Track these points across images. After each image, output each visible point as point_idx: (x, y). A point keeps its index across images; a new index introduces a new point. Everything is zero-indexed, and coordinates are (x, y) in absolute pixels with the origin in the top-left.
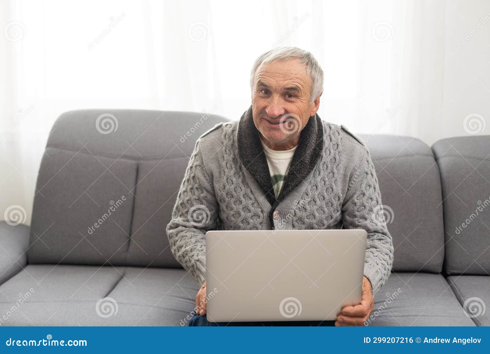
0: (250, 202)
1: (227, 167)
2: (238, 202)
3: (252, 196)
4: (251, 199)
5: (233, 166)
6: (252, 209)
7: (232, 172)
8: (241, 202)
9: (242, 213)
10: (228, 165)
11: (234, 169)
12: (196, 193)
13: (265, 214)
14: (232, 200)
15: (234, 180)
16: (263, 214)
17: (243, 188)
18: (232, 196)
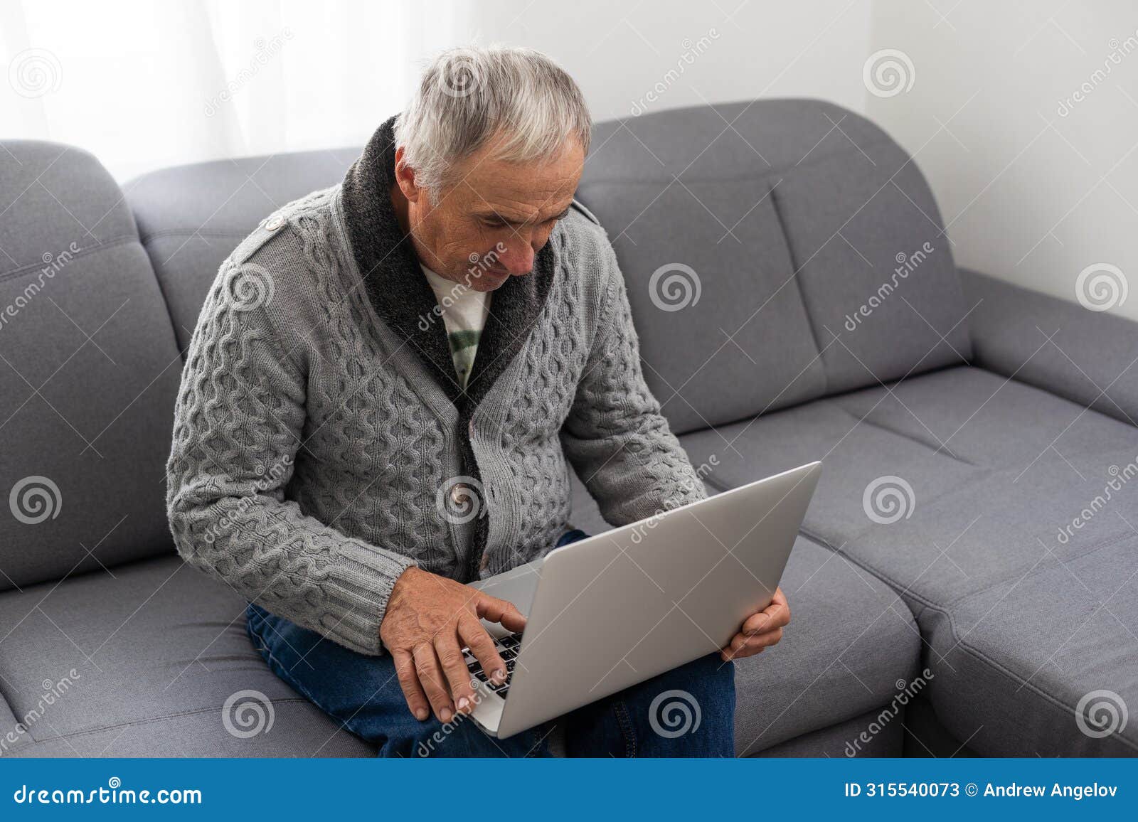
0: (409, 410)
1: (343, 336)
2: (378, 415)
3: (410, 395)
4: (408, 402)
5: (356, 330)
6: (415, 425)
7: (359, 345)
8: (387, 415)
9: (392, 439)
10: (346, 330)
11: (359, 336)
12: (260, 407)
13: (449, 432)
14: (365, 413)
15: (366, 363)
16: (443, 433)
17: (388, 379)
18: (364, 404)
